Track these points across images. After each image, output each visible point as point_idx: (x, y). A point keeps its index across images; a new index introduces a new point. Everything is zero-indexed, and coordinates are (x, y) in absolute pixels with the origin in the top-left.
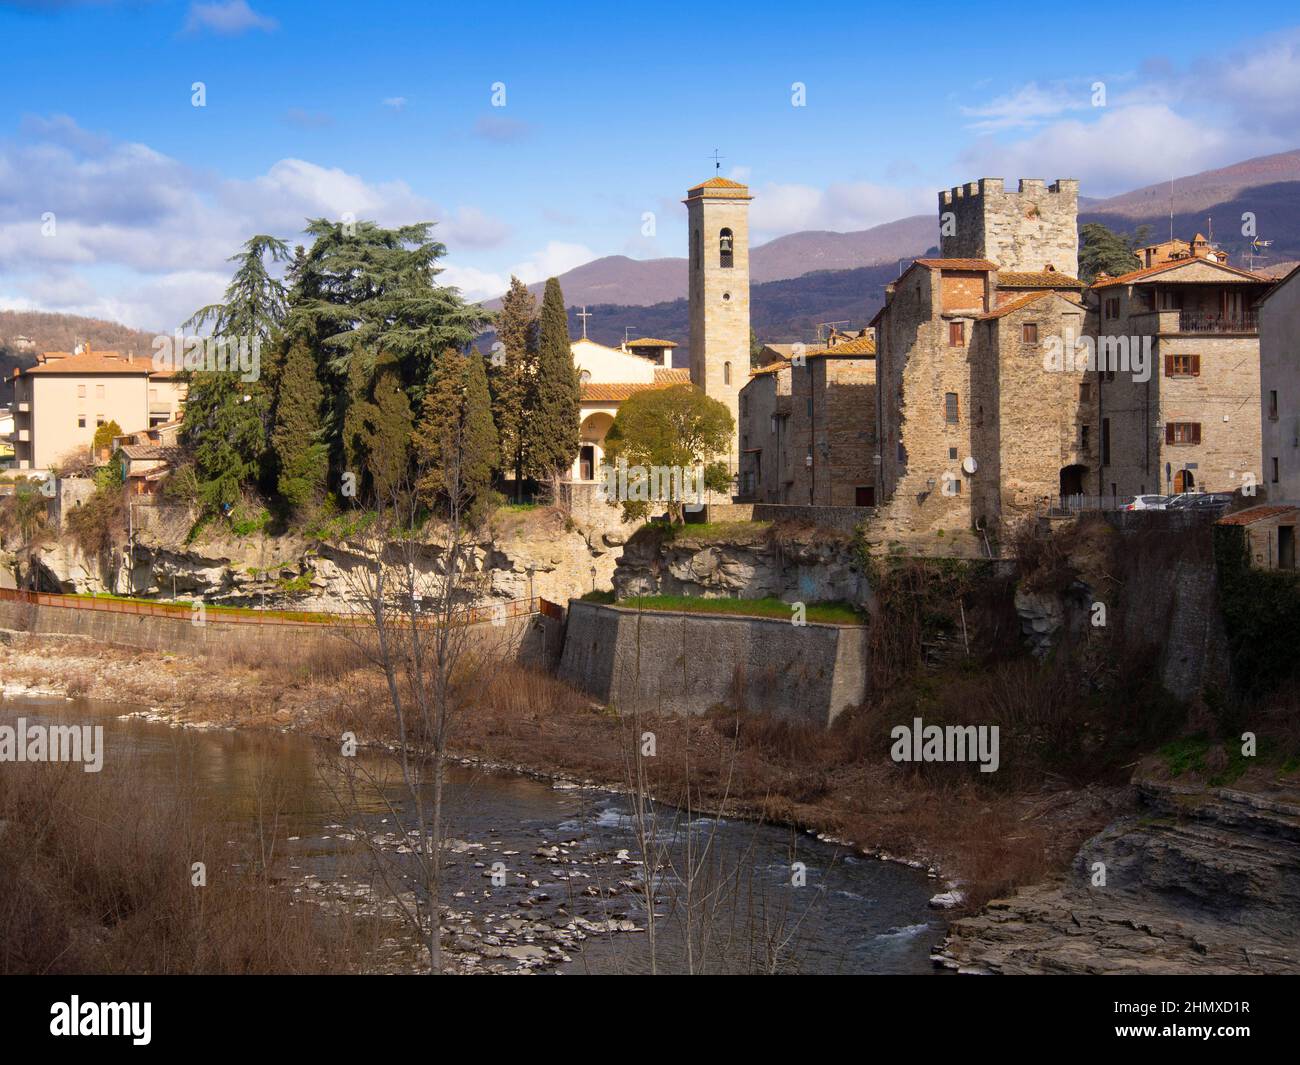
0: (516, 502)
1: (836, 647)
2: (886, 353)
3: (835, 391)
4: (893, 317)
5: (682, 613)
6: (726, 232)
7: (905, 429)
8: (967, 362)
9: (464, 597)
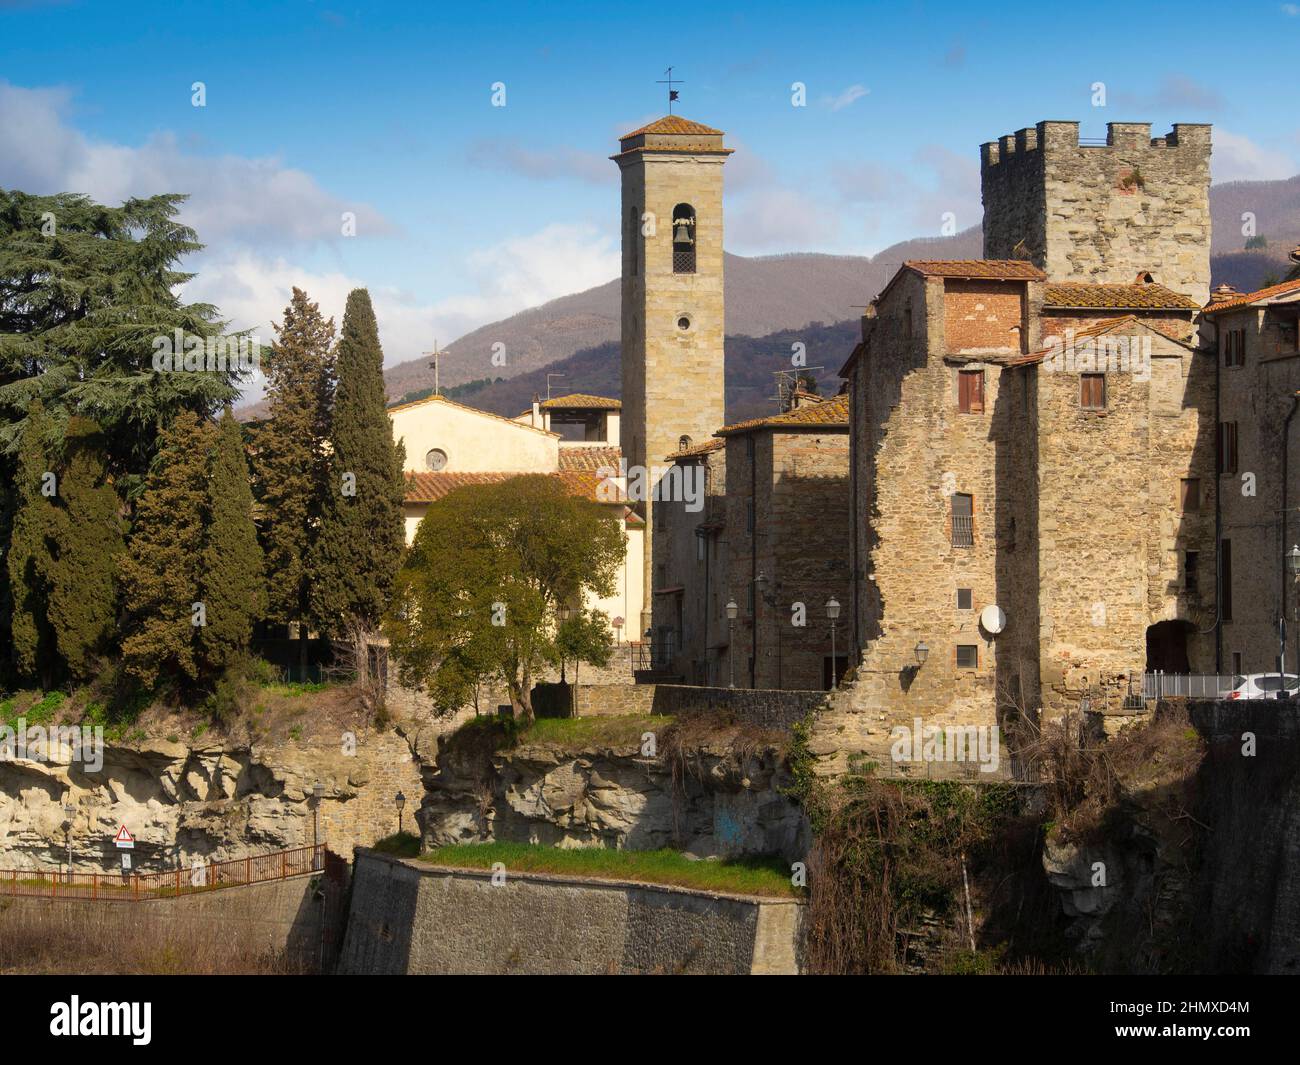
0: (297, 679)
1: (753, 936)
2: (863, 423)
3: (789, 489)
4: (873, 361)
5: (520, 874)
6: (683, 211)
7: (879, 556)
8: (990, 439)
9: (205, 846)
